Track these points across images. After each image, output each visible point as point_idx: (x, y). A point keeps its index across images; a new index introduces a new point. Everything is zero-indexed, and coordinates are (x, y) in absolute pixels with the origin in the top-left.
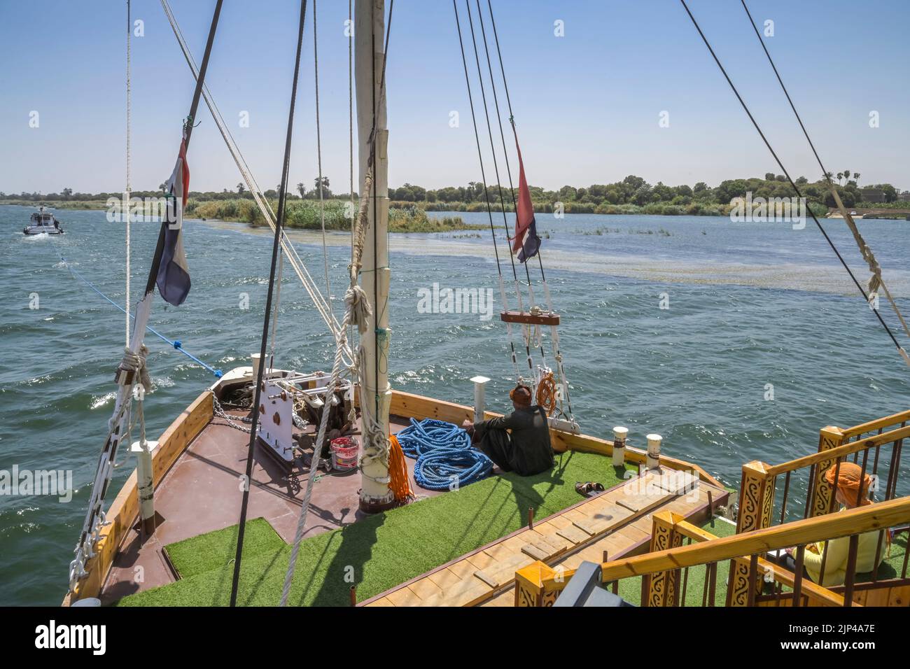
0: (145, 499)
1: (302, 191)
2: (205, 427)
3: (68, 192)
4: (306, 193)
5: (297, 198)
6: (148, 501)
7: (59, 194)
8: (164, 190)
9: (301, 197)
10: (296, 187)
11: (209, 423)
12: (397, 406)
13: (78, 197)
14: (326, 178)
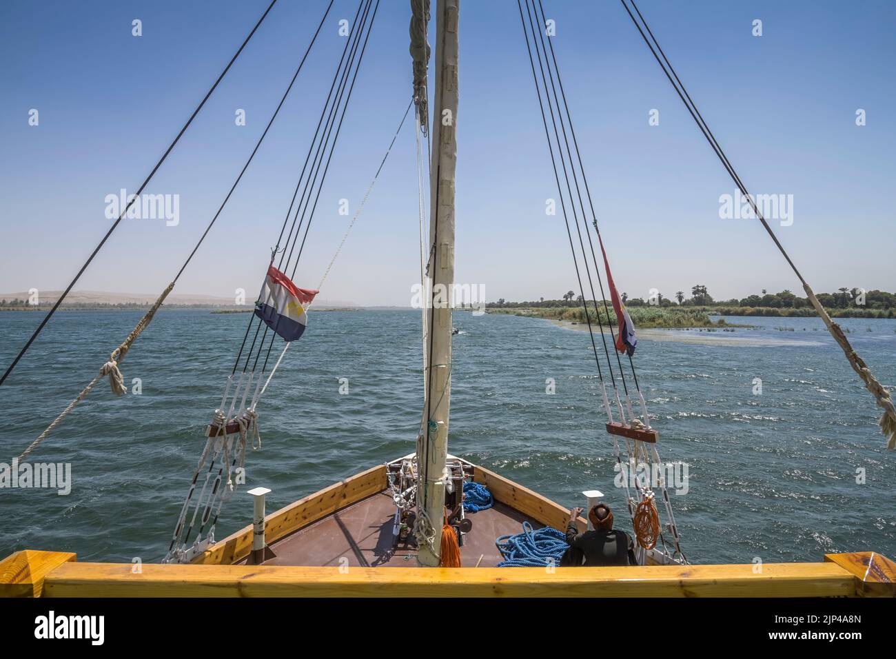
0: (256, 534)
1: (680, 298)
2: (373, 495)
3: (502, 301)
4: (683, 300)
5: (675, 304)
6: (258, 536)
7: (496, 303)
8: (567, 299)
9: (678, 303)
10: (675, 295)
11: (380, 492)
12: (535, 510)
13: (508, 305)
14: (703, 287)
